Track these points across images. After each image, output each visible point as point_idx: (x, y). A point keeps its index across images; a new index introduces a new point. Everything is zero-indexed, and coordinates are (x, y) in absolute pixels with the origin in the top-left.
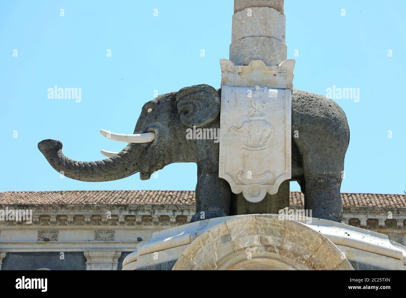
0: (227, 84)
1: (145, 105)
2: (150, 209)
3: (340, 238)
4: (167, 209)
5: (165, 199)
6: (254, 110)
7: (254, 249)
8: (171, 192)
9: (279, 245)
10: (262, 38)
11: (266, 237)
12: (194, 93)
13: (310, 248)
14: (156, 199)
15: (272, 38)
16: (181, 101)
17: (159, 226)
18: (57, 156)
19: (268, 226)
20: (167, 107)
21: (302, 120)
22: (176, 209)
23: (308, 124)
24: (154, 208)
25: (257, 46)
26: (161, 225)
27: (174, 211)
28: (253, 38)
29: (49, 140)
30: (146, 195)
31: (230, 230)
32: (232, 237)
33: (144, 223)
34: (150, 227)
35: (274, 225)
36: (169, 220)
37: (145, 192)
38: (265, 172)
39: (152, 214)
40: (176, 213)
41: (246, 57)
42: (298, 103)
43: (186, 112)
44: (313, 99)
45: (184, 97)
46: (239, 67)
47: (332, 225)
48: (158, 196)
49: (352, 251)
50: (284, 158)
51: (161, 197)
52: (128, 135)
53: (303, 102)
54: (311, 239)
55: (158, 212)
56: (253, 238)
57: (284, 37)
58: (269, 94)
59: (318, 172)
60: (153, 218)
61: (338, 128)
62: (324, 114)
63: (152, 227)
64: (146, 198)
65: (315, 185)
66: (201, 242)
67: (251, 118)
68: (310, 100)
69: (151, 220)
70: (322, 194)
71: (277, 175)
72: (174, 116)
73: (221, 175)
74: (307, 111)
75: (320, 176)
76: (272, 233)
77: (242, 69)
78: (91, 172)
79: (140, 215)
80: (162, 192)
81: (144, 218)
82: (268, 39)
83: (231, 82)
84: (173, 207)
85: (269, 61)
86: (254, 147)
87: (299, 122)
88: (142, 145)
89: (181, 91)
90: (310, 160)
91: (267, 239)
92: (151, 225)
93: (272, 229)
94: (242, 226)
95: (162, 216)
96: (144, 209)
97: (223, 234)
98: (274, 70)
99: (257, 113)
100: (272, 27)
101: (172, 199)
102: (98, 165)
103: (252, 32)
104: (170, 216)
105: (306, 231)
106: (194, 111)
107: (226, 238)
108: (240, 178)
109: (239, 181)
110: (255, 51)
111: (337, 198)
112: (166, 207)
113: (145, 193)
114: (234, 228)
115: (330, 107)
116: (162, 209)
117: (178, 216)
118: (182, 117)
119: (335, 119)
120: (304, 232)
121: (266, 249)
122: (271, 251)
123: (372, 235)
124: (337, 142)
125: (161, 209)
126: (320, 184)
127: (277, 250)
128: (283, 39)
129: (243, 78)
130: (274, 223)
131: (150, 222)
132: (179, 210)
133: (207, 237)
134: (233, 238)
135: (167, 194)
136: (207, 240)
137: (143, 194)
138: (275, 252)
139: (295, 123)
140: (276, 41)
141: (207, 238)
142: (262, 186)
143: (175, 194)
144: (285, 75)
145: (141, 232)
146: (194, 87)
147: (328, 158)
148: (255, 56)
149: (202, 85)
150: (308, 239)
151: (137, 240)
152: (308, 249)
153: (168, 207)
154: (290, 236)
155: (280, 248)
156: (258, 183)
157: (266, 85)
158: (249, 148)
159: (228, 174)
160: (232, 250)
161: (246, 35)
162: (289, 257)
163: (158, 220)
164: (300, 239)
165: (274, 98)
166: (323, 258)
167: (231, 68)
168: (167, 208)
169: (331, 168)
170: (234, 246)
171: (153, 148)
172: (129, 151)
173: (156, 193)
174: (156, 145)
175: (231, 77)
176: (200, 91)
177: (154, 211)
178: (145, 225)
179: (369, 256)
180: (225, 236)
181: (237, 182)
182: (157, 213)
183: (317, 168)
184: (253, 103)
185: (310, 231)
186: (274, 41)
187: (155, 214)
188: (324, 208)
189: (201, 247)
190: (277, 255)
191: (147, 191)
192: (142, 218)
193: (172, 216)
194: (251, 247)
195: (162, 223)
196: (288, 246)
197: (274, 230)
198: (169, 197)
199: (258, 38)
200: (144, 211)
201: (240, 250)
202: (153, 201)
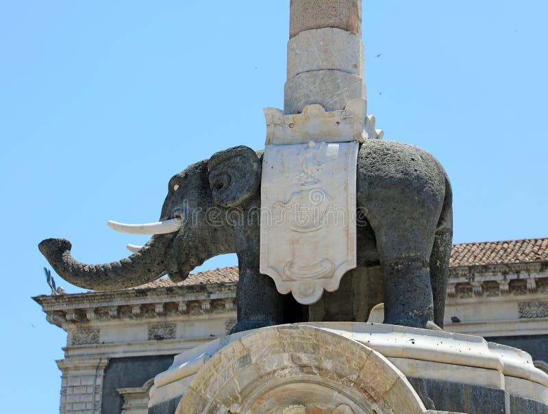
0: (274, 142)
1: (170, 181)
2: (466, 272)
3: (399, 348)
4: (493, 272)
5: (493, 255)
6: (306, 177)
7: (286, 371)
8: (506, 242)
9: (316, 364)
10: (321, 72)
11: (298, 354)
12: (229, 159)
13: (353, 366)
14: (480, 256)
15: (335, 71)
16: (213, 172)
17: (484, 298)
18: (62, 261)
19: (297, 340)
20: (196, 182)
21: (371, 184)
22: (508, 270)
23: (378, 189)
24: (473, 271)
25: (314, 84)
26: (488, 296)
27: (505, 273)
28: (309, 74)
29: (51, 240)
30: (466, 250)
31: (249, 350)
32: (252, 358)
33: (460, 295)
34: (470, 300)
35: (303, 338)
36: (498, 287)
37: (465, 245)
38: (321, 262)
39: (470, 280)
40: (507, 276)
41: (300, 101)
42: (368, 160)
43: (220, 186)
44: (389, 152)
45: (216, 166)
46: (290, 116)
47: (391, 331)
48: (484, 251)
49: (417, 364)
50: (346, 240)
51: (489, 252)
52: (145, 225)
53: (374, 158)
54: (353, 353)
55: (480, 276)
56: (282, 357)
57: (355, 66)
58: (328, 150)
59: (395, 255)
60: (473, 286)
61: (422, 191)
62: (402, 172)
63: (474, 299)
64: (464, 256)
65: (392, 274)
66: (212, 367)
67: (303, 188)
68: (384, 154)
69: (470, 290)
70: (401, 284)
71: (337, 264)
72: (205, 193)
73: (263, 270)
74: (378, 170)
75: (398, 260)
76: (302, 349)
77: (294, 119)
78: (104, 278)
79: (452, 284)
80: (492, 243)
81: (460, 287)
82: (329, 72)
83: (279, 138)
84: (502, 268)
85: (332, 104)
86: (305, 228)
87: (366, 187)
88: (167, 236)
89: (213, 158)
90: (384, 239)
91: (299, 358)
92: (471, 297)
93: (302, 344)
94: (262, 343)
95: (487, 282)
96: (458, 274)
97: (240, 356)
98: (337, 116)
99: (310, 180)
100: (335, 55)
101: (505, 255)
102: (112, 268)
103: (308, 65)
104: (499, 282)
105: (344, 344)
106: (229, 184)
107: (245, 360)
108: (288, 273)
109: (287, 276)
110: (311, 91)
111: (421, 289)
112: (490, 268)
113: (465, 248)
114: (253, 346)
115: (412, 161)
116: (486, 272)
117: (512, 281)
118: (214, 193)
119: (418, 178)
120: (342, 345)
121: (302, 371)
122: (308, 373)
123: (455, 338)
124: (421, 211)
125: (484, 271)
126: (398, 271)
127: (315, 371)
128: (354, 69)
129: (295, 132)
130: (303, 336)
131: (470, 293)
132: (512, 271)
133: (218, 361)
134: (254, 360)
135: (499, 247)
136: (220, 364)
137: (460, 250)
138: (314, 374)
139: (361, 190)
140: (343, 73)
141: (220, 362)
142: (317, 280)
143: (511, 245)
144: (352, 121)
145: (457, 309)
146: (228, 151)
147: (409, 234)
148: (312, 99)
149: (238, 147)
150: (347, 354)
151: (451, 321)
152: (350, 367)
153: (494, 268)
154: (326, 352)
155: (319, 369)
156: (312, 277)
157: (324, 138)
158: (299, 230)
159: (272, 268)
160: (257, 375)
161: (300, 70)
162: (333, 379)
163: (480, 289)
164: (339, 355)
165: (334, 156)
166: (372, 378)
167: (279, 119)
168: (493, 270)
169: (413, 247)
170: (259, 369)
171: (180, 240)
172: (152, 245)
173: (482, 246)
174: (183, 236)
175: (279, 132)
176: (236, 156)
177: (473, 275)
178: (462, 297)
179: (446, 368)
180: (244, 357)
181: (285, 278)
182: (479, 279)
183: (394, 249)
184: (304, 167)
185: (349, 343)
186: (339, 74)
187: (475, 280)
188: (403, 305)
189: (213, 374)
190: (318, 378)
191: (468, 245)
192: (456, 287)
193: (503, 282)
194: (283, 369)
195: (488, 293)
196: (328, 365)
197: (305, 345)
198: (502, 252)
199: (315, 72)
200: (458, 277)
201: (269, 374)
202: (474, 259)
